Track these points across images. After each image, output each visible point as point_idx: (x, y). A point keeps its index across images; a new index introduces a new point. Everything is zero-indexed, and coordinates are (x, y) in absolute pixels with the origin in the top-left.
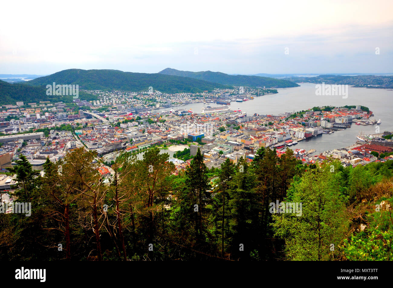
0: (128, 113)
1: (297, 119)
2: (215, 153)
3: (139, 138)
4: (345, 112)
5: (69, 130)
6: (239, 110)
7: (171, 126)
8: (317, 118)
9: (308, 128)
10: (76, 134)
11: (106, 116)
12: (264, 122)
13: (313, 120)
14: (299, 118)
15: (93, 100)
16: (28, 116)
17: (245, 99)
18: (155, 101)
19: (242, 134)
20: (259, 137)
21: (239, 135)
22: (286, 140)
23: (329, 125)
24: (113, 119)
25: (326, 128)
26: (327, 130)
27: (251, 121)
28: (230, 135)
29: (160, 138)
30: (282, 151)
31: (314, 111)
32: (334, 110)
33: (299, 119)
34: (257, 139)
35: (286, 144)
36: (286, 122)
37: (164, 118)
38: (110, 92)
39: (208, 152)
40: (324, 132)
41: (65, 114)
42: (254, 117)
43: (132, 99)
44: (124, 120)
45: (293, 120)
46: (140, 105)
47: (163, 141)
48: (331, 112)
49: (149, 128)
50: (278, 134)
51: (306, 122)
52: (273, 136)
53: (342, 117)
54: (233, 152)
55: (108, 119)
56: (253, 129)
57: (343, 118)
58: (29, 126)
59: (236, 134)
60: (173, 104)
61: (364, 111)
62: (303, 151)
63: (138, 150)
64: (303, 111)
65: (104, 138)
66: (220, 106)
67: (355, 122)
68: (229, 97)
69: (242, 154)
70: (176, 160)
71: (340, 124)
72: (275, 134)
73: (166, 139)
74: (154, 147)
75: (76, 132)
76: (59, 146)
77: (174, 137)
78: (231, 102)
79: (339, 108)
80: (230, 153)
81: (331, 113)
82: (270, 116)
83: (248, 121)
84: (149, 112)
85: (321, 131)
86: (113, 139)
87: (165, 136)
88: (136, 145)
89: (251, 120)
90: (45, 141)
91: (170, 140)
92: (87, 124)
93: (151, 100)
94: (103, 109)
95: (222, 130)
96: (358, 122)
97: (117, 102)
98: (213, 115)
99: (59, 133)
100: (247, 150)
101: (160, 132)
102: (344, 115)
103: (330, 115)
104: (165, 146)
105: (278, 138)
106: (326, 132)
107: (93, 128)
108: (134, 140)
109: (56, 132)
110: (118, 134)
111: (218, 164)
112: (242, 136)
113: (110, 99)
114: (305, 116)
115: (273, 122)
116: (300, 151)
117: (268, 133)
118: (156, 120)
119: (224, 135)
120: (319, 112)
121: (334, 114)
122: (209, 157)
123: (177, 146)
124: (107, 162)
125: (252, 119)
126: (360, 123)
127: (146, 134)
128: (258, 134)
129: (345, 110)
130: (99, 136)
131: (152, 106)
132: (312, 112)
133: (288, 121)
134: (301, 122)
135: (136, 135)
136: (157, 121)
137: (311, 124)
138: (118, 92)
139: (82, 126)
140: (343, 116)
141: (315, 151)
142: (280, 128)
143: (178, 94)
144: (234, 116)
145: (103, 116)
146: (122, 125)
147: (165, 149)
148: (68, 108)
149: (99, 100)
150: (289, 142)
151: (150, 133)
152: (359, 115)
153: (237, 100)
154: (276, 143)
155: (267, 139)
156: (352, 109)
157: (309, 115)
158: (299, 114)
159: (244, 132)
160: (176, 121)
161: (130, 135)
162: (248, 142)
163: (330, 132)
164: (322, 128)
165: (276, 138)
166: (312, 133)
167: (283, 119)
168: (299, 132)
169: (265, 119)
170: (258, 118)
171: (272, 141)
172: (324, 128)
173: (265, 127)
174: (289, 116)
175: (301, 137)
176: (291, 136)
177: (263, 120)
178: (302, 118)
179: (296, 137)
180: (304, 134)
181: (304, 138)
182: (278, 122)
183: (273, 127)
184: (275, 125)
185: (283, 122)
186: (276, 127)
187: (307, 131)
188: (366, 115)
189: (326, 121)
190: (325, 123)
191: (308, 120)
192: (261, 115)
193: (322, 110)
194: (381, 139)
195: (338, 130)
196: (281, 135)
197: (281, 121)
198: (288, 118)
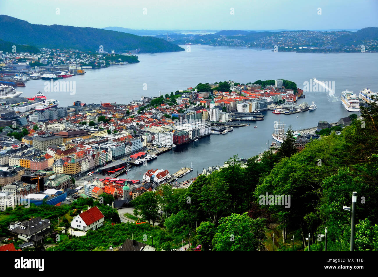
1: (164, 109)
4: (255, 92)
6: (40, 95)
8: (203, 105)
12: (88, 118)
13: (194, 109)
14: (168, 106)
17: (63, 74)
19: (26, 147)
20: (67, 152)
21: (18, 150)
22: (133, 153)
23: (225, 117)
25: (218, 124)
26: (220, 128)
27: (62, 117)
30: (118, 179)
31: (198, 92)
32: (235, 89)
33: (167, 108)
34: (62, 154)
35: (132, 161)
36: (140, 115)
40: (213, 132)
42: (72, 109)
45: (153, 111)
48: (231, 91)
50: (115, 140)
51: (180, 114)
52: (102, 145)
53: (249, 100)
56: (57, 133)
57: (250, 102)
59: (10, 148)
61: (288, 88)
62: (163, 174)
64: (178, 93)
67: (272, 110)
68: (27, 71)
71: (245, 114)
72: (108, 141)
78: (28, 80)
79: (247, 84)
81: (230, 95)
82: (108, 106)
83: (56, 118)
85: (207, 129)
89: (63, 114)
96: (277, 109)
100: (27, 184)
102: (252, 97)
103: (229, 97)
105: (112, 150)
106: (218, 131)
112: (25, 151)
114: (179, 101)
115: (110, 116)
116: (156, 174)
117: (94, 140)
120: (207, 94)
121: (235, 96)
125: (66, 114)
126: (280, 111)
128: (66, 145)
129: (256, 88)
132: (194, 93)
133: (144, 113)
134: (171, 113)
137: (189, 117)
140: (251, 99)
141: (188, 172)
142: (124, 128)
144: (23, 109)
150: (139, 157)
152: (280, 97)
153: (45, 76)
154: (109, 160)
156: (268, 86)
157: (188, 99)
158: (168, 99)
159: (34, 142)
162: (35, 165)
163: (225, 130)
164: (211, 123)
165: (108, 151)
166: (190, 135)
167: (134, 110)
168: (163, 133)
169: (94, 112)
170: (80, 111)
171: (96, 157)
172: (213, 124)
173: (89, 128)
174: (148, 104)
175: (166, 144)
176: (144, 145)
177: (90, 114)
178: (174, 105)
179: (156, 145)
180: (172, 137)
181: (172, 146)
182: (120, 115)
183: (107, 127)
184: (114, 123)
185: (132, 115)
186: (114, 127)
187: (179, 131)
188: (291, 96)
189: (220, 110)
190: (217, 113)
191: (185, 109)
192: (89, 104)
193: (214, 89)
194: (313, 136)
195: (240, 125)
196: (122, 142)
197: (128, 113)
198: (145, 107)
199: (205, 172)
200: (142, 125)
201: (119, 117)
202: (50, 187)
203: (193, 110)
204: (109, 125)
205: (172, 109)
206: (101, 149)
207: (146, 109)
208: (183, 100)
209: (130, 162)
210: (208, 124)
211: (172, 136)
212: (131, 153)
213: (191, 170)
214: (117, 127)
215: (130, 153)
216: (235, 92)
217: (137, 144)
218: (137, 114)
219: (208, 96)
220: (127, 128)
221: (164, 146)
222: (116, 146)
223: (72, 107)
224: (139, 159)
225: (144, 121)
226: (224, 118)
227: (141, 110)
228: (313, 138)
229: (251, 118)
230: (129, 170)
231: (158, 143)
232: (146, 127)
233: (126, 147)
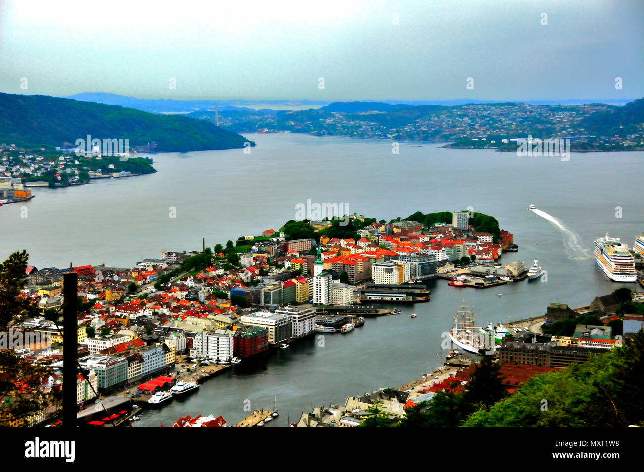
1: (213, 278)
4: (410, 238)
8: (297, 268)
9: (251, 312)
12: (43, 301)
13: (280, 278)
14: (221, 272)
22: (144, 379)
23: (346, 296)
25: (332, 309)
26: (334, 319)
31: (287, 239)
32: (367, 232)
33: (219, 276)
35: (143, 398)
36: (161, 293)
40: (322, 328)
45: (190, 283)
48: (358, 238)
50: (105, 351)
51: (248, 290)
53: (397, 257)
57: (399, 262)
61: (481, 231)
64: (242, 242)
67: (448, 279)
71: (389, 288)
72: (88, 353)
79: (392, 222)
81: (356, 246)
85: (307, 322)
96: (459, 275)
102: (403, 249)
103: (353, 251)
105: (98, 372)
106: (331, 326)
114: (246, 260)
115: (92, 297)
117: (56, 352)
120: (306, 244)
121: (368, 249)
126: (465, 281)
129: (410, 230)
132: (278, 242)
133: (169, 289)
134: (229, 288)
137: (267, 295)
140: (401, 254)
141: (269, 419)
142: (125, 322)
150: (158, 389)
152: (463, 249)
154: (90, 397)
156: (437, 225)
157: (266, 255)
158: (222, 255)
163: (348, 324)
164: (316, 308)
165: (89, 375)
166: (270, 337)
167: (147, 282)
168: (212, 332)
169: (56, 288)
172: (322, 310)
173: (45, 324)
174: (177, 266)
175: (218, 358)
176: (171, 359)
177: (47, 292)
178: (234, 268)
179: (195, 360)
180: (232, 341)
181: (232, 361)
182: (116, 294)
183: (87, 322)
184: (101, 312)
185: (141, 294)
186: (101, 321)
187: (248, 327)
188: (487, 247)
189: (335, 278)
190: (329, 286)
191: (259, 278)
192: (45, 269)
193: (321, 233)
194: (538, 336)
195: (379, 313)
196: (120, 355)
197: (133, 289)
198: (171, 275)
199: (305, 420)
200: (164, 315)
201: (113, 299)
203: (276, 280)
204: (90, 316)
205: (230, 278)
207: (173, 279)
208: (254, 258)
209: (138, 399)
210: (309, 311)
211: (232, 338)
212: (140, 378)
213: (275, 414)
214: (109, 321)
215: (137, 379)
216: (367, 239)
217: (153, 360)
218: (154, 290)
219: (309, 247)
220: (131, 323)
221: (213, 361)
222: (107, 364)
224: (158, 393)
225: (168, 305)
226: (344, 298)
227: (163, 281)
228: (538, 341)
229: (402, 297)
230: (137, 418)
231: (201, 356)
232: (173, 319)
233: (129, 366)
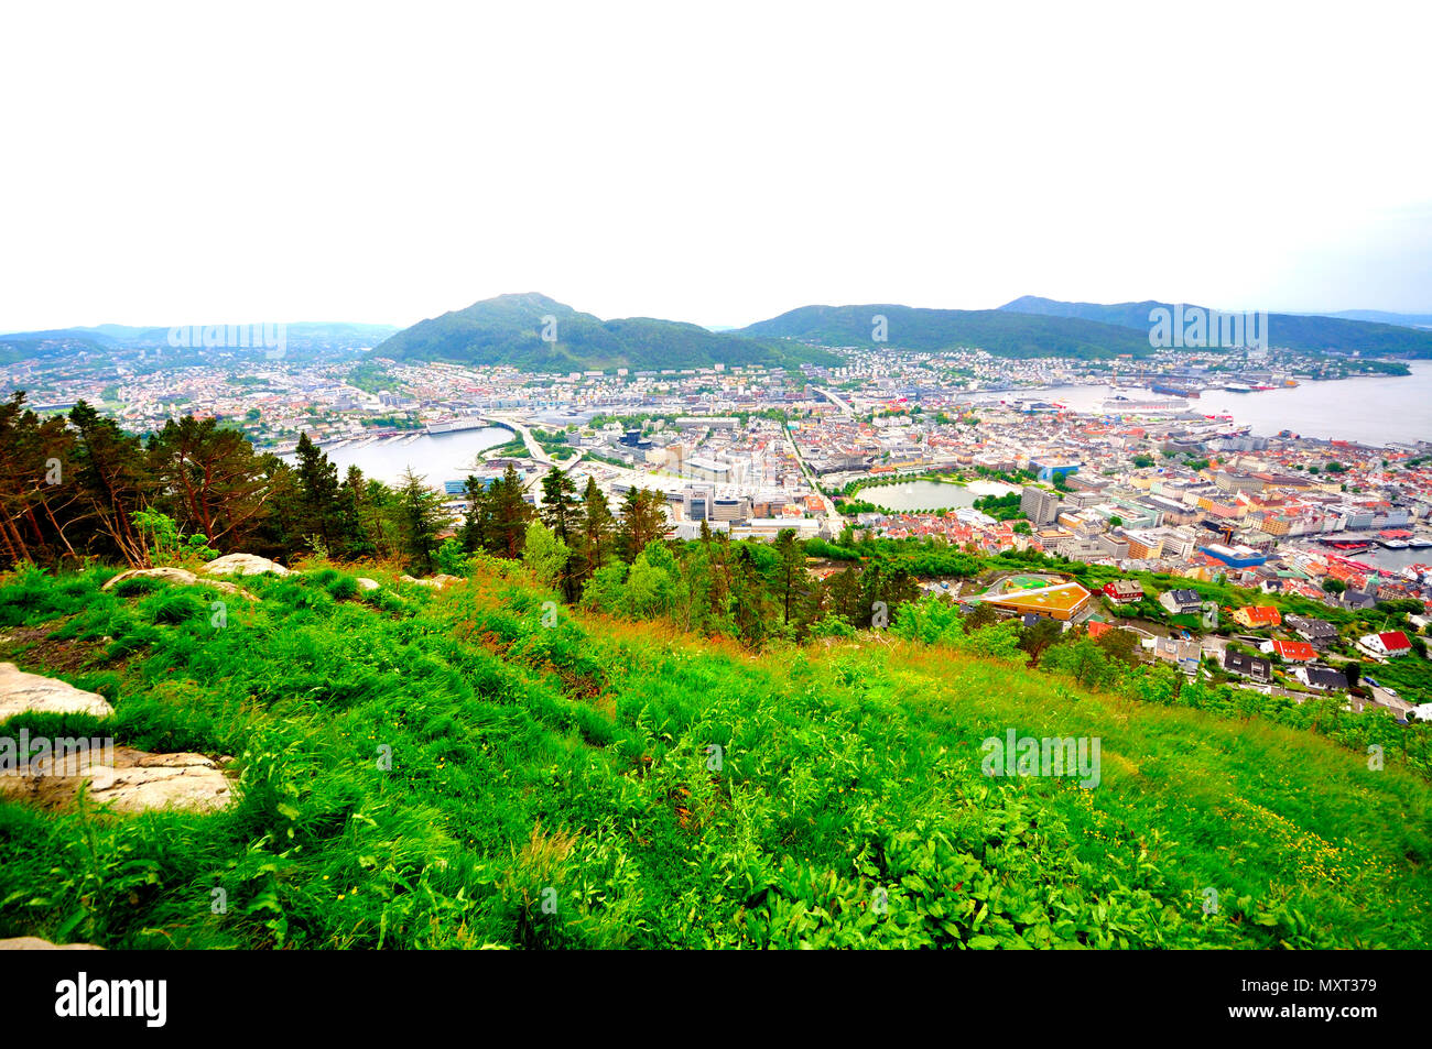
0: (899, 397)
2: (1098, 518)
3: (905, 452)
5: (779, 420)
6: (1225, 414)
7: (992, 435)
10: (788, 428)
11: (852, 399)
12: (1309, 461)
15: (834, 366)
16: (727, 389)
17: (1261, 384)
18: (971, 374)
19: (1209, 484)
20: (1270, 503)
21: (1198, 485)
22: (1386, 528)
24: (863, 405)
27: (1258, 450)
28: (1165, 480)
29: (955, 458)
34: (1262, 505)
35: (1381, 540)
36: (1410, 472)
37: (978, 415)
38: (872, 351)
39: (1076, 512)
41: (781, 390)
42: (1276, 442)
43: (915, 367)
44: (883, 411)
46: (931, 382)
47: (960, 466)
49: (935, 434)
50: (1356, 504)
52: (1332, 507)
54: (1158, 526)
55: (853, 406)
56: (1255, 474)
58: (723, 406)
59: (1187, 481)
60: (1015, 382)
63: (894, 477)
65: (834, 443)
66: (1161, 397)
69: (1185, 537)
70: (978, 513)
72: (1340, 502)
73: (970, 463)
74: (932, 476)
75: (790, 424)
76: (757, 446)
77: (990, 463)
78: (1204, 389)
80: (1145, 527)
82: (1342, 446)
83: (1248, 448)
84: (947, 398)
86: (850, 446)
87: (966, 455)
88: (894, 465)
89: (1261, 447)
90: (739, 433)
91: (977, 468)
92: (811, 412)
93: (960, 371)
94: (850, 386)
95: (1142, 463)
97: (882, 373)
98: (1127, 419)
99: (763, 423)
100: (1210, 532)
101: (957, 446)
104: (960, 479)
105: (1349, 516)
107: (819, 421)
108: (893, 455)
109: (758, 420)
110: (864, 439)
111: (1092, 547)
112: (1208, 489)
113: (867, 366)
115: (1349, 465)
117: (1315, 495)
118: (956, 417)
119: (1144, 478)
122: (1073, 527)
123: (993, 484)
124: (825, 489)
125: (1266, 446)
127: (923, 445)
128: (1270, 493)
130: (825, 437)
131: (958, 385)
135: (899, 444)
136: (958, 420)
138: (888, 353)
139: (801, 414)
142: (1374, 486)
143: (1038, 361)
144: (1198, 430)
145: (845, 399)
146: (877, 422)
147: (958, 485)
148: (789, 380)
149: (847, 366)
150: (1397, 538)
151: (932, 444)
153: (1231, 385)
154: (1337, 529)
155: (1303, 511)
159: (1219, 480)
160: (1007, 425)
161: (886, 442)
162: (1221, 509)
165: (1341, 517)
167: (1398, 461)
169: (1318, 453)
170: (1289, 446)
171: (1319, 521)
173: (1308, 476)
176: (1412, 521)
177: (1310, 454)
183: (1341, 480)
184: (1354, 476)
185: (1391, 469)
196: (1369, 509)
197: (1384, 464)
200: (1411, 488)
201: (1367, 469)
202: (1240, 542)
204: (1344, 477)
206: (1329, 511)
209: (1377, 540)
212: (1383, 527)
214: (1360, 483)
215: (1379, 527)
217: (1395, 518)
218: (1404, 468)
220: (1379, 488)
222: (1358, 512)
223: (1276, 438)
224: (1396, 540)
227: (1413, 463)
233: (1375, 517)
